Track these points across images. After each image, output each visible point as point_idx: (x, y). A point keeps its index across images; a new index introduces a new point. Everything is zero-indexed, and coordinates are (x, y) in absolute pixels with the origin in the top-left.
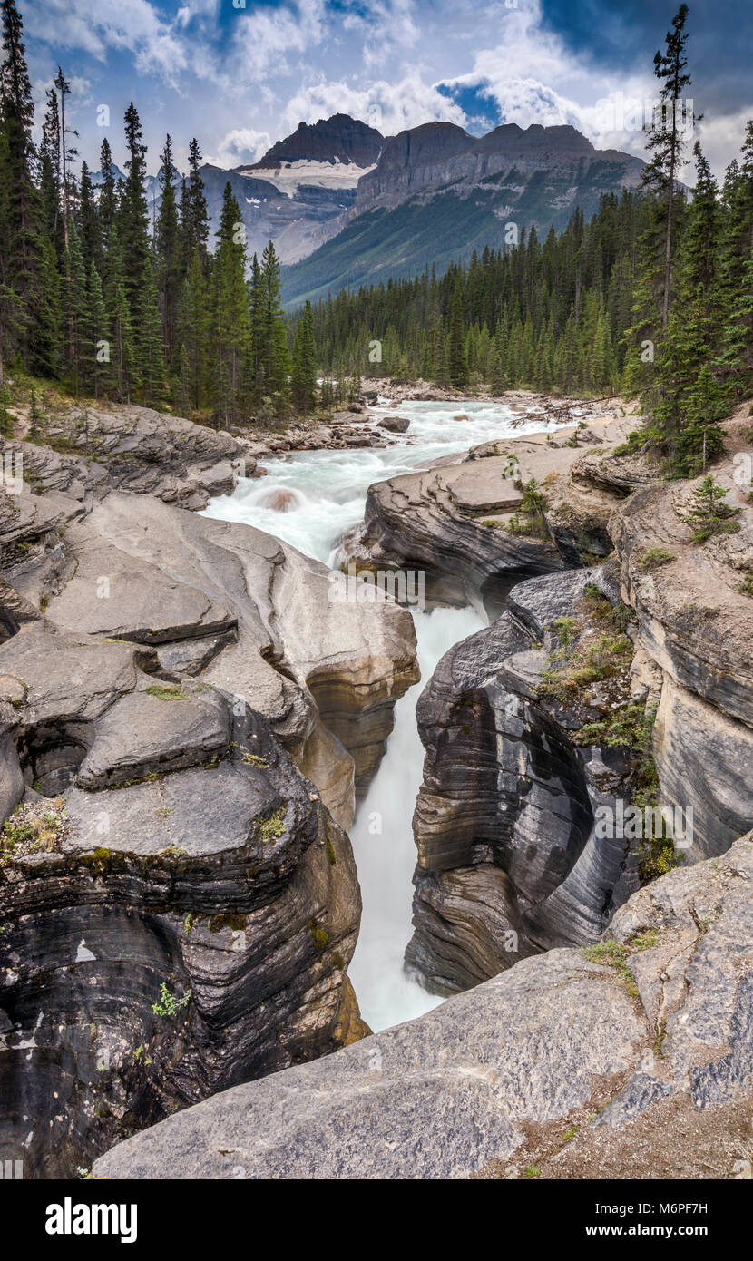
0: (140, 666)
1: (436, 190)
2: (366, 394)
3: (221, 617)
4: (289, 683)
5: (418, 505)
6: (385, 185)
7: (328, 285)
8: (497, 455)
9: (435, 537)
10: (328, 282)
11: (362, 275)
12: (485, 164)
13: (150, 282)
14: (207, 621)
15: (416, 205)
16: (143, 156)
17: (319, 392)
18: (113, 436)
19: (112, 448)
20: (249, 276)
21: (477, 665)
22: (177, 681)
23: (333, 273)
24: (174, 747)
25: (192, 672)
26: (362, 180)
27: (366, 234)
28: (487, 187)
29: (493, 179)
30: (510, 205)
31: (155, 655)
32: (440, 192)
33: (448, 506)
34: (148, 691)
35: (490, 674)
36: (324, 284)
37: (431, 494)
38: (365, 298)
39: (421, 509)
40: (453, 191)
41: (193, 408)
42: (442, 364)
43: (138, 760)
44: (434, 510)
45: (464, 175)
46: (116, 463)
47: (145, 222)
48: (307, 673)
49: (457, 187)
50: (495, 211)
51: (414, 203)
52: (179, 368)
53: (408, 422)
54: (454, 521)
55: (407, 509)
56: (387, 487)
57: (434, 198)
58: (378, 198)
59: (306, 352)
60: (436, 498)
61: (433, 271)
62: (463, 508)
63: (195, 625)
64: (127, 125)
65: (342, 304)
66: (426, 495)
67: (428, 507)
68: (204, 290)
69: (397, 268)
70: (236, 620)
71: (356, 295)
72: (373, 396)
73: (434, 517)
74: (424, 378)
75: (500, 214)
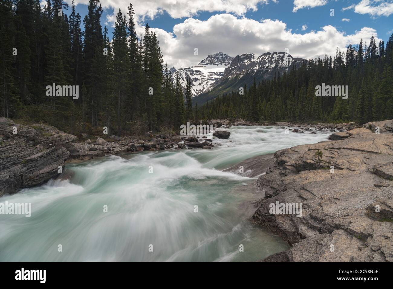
26: (226, 69)
28: (261, 70)
30: (268, 74)
53: (229, 133)
74: (242, 118)
75: (265, 77)
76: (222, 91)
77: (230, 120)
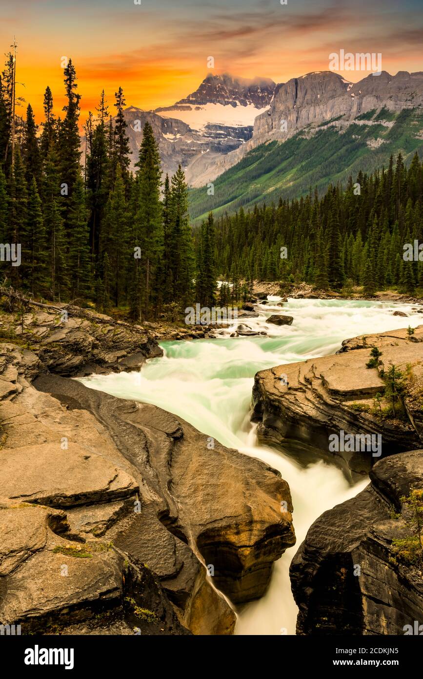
0: (51, 527)
1: (319, 126)
2: (258, 295)
3: (125, 485)
4: (180, 544)
5: (296, 390)
6: (277, 122)
7: (230, 204)
8: (366, 348)
9: (310, 418)
10: (229, 201)
11: (256, 196)
12: (360, 104)
13: (80, 203)
14: (114, 487)
15: (303, 139)
16: (78, 102)
17: (218, 293)
18: (45, 329)
19: (44, 337)
20: (162, 198)
21: (343, 531)
22: (82, 541)
23: (233, 195)
24: (75, 601)
25: (99, 532)
26: (258, 119)
27: (261, 163)
28: (361, 123)
29: (367, 116)
30: (382, 138)
31: (65, 518)
32: (322, 128)
33: (321, 391)
34: (57, 550)
35: (353, 541)
36: (225, 203)
37: (307, 380)
38: (259, 216)
39: (299, 394)
40: (333, 127)
41: (113, 306)
42: (322, 270)
43: (42, 612)
44: (310, 395)
45: (342, 113)
46: (46, 351)
47: (78, 155)
48: (197, 534)
49: (337, 123)
50: (368, 143)
51: (300, 137)
52: (102, 273)
53: (292, 319)
54: (326, 404)
55: (286, 393)
56: (271, 374)
57: (317, 133)
58: (271, 133)
59: (207, 261)
60: (311, 384)
61: (316, 193)
62: (334, 393)
63: (104, 491)
64: (66, 78)
65: (241, 220)
66: (303, 381)
67: (304, 392)
68: (125, 209)
69: (286, 190)
70: (138, 487)
71: (252, 212)
72: (263, 297)
73: (309, 400)
74: (306, 281)
75: (373, 145)
76: (245, 184)
77: (282, 286)
